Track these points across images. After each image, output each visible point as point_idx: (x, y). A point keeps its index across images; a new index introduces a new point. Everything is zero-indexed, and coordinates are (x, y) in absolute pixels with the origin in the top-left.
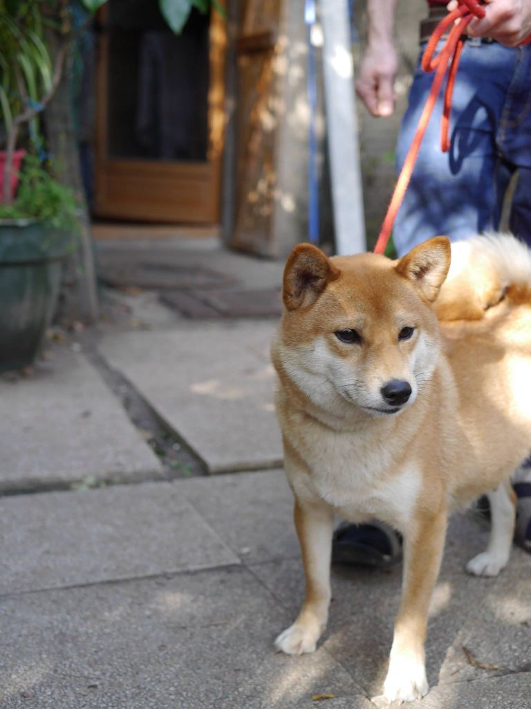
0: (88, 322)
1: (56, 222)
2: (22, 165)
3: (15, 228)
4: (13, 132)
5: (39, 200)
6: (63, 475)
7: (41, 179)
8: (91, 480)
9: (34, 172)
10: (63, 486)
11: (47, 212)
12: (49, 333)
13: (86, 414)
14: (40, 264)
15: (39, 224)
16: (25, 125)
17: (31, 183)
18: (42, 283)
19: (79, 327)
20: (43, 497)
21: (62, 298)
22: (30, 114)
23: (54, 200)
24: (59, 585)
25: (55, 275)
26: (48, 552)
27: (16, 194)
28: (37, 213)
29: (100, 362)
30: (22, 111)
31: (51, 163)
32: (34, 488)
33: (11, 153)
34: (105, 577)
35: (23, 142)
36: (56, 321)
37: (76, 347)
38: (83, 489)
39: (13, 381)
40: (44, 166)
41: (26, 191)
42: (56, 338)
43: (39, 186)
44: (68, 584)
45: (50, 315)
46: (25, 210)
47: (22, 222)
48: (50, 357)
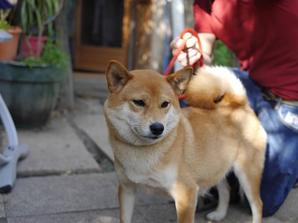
0: (70, 110)
1: (58, 66)
2: (45, 42)
3: (41, 68)
4: (41, 28)
5: (51, 57)
6: (57, 169)
7: (53, 48)
8: (69, 172)
9: (50, 45)
10: (57, 174)
11: (54, 61)
12: (53, 113)
13: (68, 146)
14: (51, 83)
15: (51, 67)
16: (46, 26)
17: (48, 50)
18: (51, 92)
19: (66, 112)
20: (49, 178)
21: (59, 100)
22: (49, 21)
23: (58, 57)
24: (54, 212)
25: (57, 88)
26: (50, 199)
27: (42, 54)
28: (50, 62)
29: (74, 126)
30: (46, 19)
31: (57, 41)
32: (45, 174)
33: (40, 38)
34: (74, 209)
35: (46, 33)
36: (56, 109)
37: (64, 120)
38: (65, 176)
39: (37, 132)
40: (54, 43)
41: (46, 53)
42: (56, 116)
43: (51, 51)
44: (58, 211)
45: (54, 105)
46: (46, 60)
47: (44, 65)
48: (53, 123)
